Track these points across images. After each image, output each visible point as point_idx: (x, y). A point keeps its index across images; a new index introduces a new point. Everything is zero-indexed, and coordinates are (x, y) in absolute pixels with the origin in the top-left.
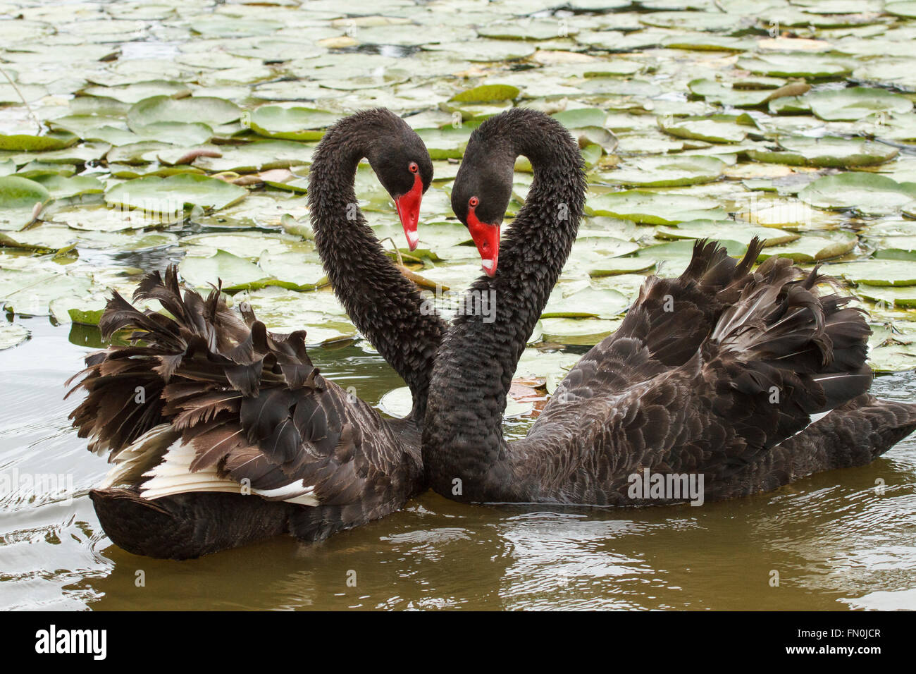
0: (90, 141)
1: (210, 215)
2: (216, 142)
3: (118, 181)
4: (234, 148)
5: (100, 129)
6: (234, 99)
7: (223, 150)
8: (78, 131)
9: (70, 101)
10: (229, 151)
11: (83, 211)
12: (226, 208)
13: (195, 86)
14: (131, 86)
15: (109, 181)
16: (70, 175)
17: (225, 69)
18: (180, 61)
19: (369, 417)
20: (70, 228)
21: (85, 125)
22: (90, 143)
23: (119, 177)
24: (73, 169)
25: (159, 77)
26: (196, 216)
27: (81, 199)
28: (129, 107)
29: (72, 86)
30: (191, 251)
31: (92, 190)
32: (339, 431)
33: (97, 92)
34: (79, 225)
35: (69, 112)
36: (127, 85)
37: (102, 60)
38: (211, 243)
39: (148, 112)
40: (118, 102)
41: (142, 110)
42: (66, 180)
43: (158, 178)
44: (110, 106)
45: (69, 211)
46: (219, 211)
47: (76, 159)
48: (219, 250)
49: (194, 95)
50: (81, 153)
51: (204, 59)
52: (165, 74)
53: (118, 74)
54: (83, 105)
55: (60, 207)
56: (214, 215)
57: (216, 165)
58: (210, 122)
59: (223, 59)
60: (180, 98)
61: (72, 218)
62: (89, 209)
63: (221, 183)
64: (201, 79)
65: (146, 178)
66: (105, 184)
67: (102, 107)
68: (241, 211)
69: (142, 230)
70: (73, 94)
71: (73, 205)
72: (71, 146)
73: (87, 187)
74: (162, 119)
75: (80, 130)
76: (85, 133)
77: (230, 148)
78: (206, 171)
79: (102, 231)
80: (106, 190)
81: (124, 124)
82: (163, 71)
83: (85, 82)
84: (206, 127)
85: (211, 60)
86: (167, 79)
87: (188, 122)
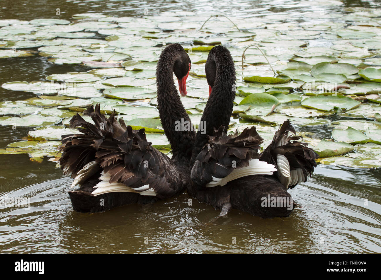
0: (295, 80)
1: (344, 112)
2: (347, 82)
3: (307, 97)
4: (355, 85)
5: (300, 75)
6: (355, 65)
7: (350, 86)
8: (290, 76)
9: (287, 63)
10: (353, 86)
11: (292, 109)
12: (351, 109)
13: (339, 59)
14: (312, 58)
15: (303, 96)
16: (287, 94)
17: (352, 52)
18: (333, 48)
19: (168, 160)
20: (287, 116)
21: (294, 73)
22: (296, 81)
23: (308, 95)
24: (288, 91)
25: (324, 55)
26: (339, 113)
27: (291, 104)
28: (312, 67)
29: (288, 57)
30: (336, 127)
31: (296, 100)
32: (159, 165)
33: (299, 60)
34: (290, 114)
35: (286, 68)
36: (311, 57)
37: (300, 47)
38: (345, 124)
39: (320, 69)
40: (307, 64)
41: (317, 68)
42: (285, 95)
43: (324, 96)
44: (304, 66)
45: (286, 108)
46: (348, 110)
47: (289, 87)
48: (348, 127)
49: (339, 62)
50: (292, 85)
51: (343, 47)
52: (327, 53)
53: (307, 53)
54: (292, 65)
55: (283, 107)
56: (347, 113)
57: (348, 92)
58: (345, 74)
59: (351, 48)
60: (333, 63)
61: (288, 111)
62: (294, 108)
63: (350, 99)
64: (342, 56)
65: (319, 96)
66: (301, 98)
67: (300, 66)
68: (357, 111)
69: (316, 117)
70: (289, 60)
71: (288, 106)
72: (288, 82)
73: (294, 99)
74: (326, 72)
75: (291, 75)
76: (293, 77)
77: (353, 85)
78: (343, 94)
79: (300, 117)
80: (302, 100)
81: (309, 73)
82: (326, 52)
83: (294, 56)
84: (344, 76)
85: (346, 48)
86: (328, 55)
87: (336, 73)
